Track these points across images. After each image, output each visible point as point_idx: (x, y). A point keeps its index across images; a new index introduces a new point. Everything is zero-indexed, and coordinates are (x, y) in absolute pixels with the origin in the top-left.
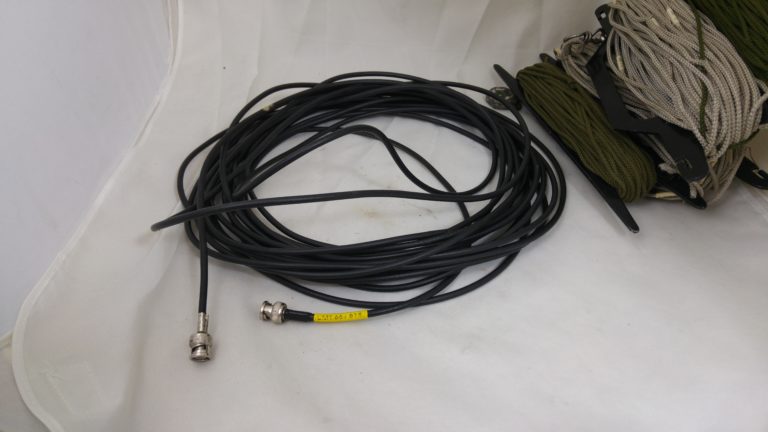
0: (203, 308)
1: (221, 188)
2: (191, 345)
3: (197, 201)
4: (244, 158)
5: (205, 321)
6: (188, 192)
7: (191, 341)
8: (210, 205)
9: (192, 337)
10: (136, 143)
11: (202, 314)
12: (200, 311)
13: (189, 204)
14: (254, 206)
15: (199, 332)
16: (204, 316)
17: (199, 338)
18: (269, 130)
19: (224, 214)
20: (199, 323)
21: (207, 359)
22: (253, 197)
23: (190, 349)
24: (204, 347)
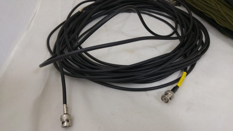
0: (65, 102)
1: (67, 45)
2: (61, 120)
3: (57, 52)
4: (74, 32)
5: (67, 108)
6: (52, 48)
7: (61, 119)
8: (63, 53)
9: (62, 116)
10: (27, 29)
11: (65, 105)
12: (64, 104)
13: (54, 53)
14: (82, 52)
15: (64, 114)
16: (66, 105)
17: (65, 117)
18: (82, 20)
19: (70, 57)
20: (64, 109)
21: (70, 126)
22: (81, 48)
23: (61, 122)
24: (68, 121)
